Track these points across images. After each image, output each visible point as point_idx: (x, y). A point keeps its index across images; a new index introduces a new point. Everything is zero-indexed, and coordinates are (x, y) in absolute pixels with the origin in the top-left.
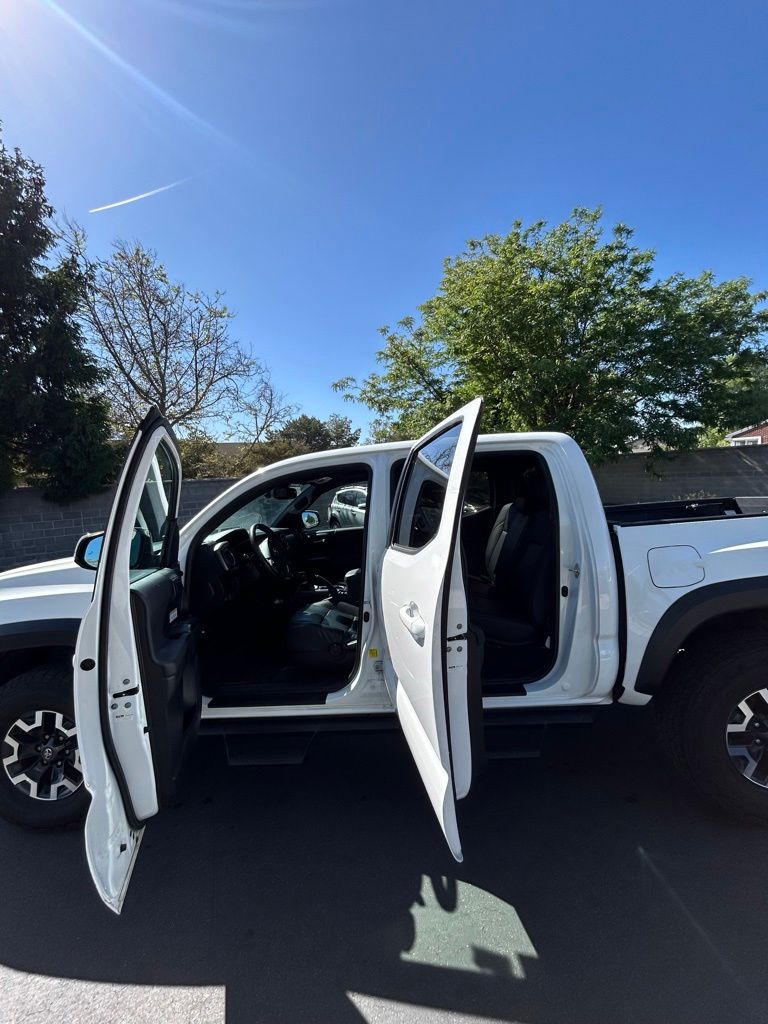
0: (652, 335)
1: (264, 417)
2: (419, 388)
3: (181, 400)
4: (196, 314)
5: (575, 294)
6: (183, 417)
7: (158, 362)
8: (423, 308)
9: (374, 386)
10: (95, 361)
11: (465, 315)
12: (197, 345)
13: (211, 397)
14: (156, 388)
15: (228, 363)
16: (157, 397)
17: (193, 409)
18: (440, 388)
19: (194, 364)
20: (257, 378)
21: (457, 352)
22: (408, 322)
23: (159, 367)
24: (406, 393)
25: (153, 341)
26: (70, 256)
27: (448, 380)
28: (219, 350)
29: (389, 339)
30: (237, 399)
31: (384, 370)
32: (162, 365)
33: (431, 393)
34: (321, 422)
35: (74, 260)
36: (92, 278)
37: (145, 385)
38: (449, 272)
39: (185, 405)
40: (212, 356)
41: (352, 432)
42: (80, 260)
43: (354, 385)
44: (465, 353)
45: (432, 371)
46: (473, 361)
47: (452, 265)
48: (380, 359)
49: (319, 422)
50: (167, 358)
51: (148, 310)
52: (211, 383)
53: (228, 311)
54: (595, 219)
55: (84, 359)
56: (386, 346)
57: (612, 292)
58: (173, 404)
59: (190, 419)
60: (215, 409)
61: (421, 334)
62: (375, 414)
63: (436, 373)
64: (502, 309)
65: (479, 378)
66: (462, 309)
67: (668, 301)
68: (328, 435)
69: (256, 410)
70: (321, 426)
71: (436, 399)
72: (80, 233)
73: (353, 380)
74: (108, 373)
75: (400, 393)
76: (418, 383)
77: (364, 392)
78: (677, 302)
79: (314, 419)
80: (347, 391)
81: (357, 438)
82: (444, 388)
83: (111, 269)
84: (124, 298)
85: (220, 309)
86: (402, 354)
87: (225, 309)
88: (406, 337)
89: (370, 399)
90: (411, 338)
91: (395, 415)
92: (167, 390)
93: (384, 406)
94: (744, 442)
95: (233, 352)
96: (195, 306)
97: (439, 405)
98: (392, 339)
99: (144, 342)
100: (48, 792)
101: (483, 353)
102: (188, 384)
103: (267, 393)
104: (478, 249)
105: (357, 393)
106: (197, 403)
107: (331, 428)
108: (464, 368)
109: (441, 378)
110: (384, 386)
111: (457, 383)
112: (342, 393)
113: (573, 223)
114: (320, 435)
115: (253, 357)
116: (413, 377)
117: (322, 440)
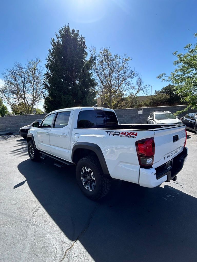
12: (118, 71)
15: (128, 74)
17: (117, 90)
28: (126, 71)
29: (178, 56)
43: (165, 76)
53: (130, 58)
56: (177, 59)
72: (95, 49)
73: (164, 74)
87: (129, 58)
95: (129, 71)
106: (119, 88)
112: (161, 79)
115: (135, 71)
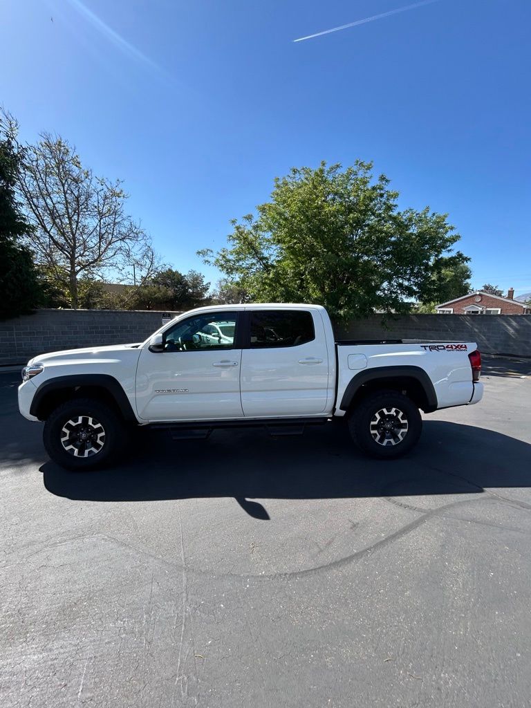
0: (393, 243)
1: (147, 270)
2: (255, 261)
3: (87, 253)
4: (102, 193)
5: (351, 215)
6: (88, 265)
7: (70, 224)
8: (259, 208)
9: (224, 257)
10: (25, 219)
11: (286, 219)
12: (101, 215)
13: (110, 253)
14: (69, 243)
15: (124, 230)
16: (69, 250)
17: (96, 260)
18: (267, 262)
19: (98, 228)
20: (143, 242)
21: (279, 241)
22: (249, 218)
23: (72, 229)
24: (244, 264)
25: (67, 208)
26: (6, 139)
27: (273, 258)
28: (117, 221)
29: (236, 227)
30: (128, 256)
31: (232, 246)
32: (74, 226)
33: (261, 264)
34: (183, 275)
35: (9, 142)
36: (23, 157)
37: (62, 240)
38: (278, 187)
39: (89, 257)
40: (112, 225)
41: (204, 284)
42: (14, 143)
43: (211, 254)
44: (284, 242)
45: (263, 251)
46: (288, 248)
47: (280, 183)
48: (230, 240)
49: (180, 275)
50: (77, 222)
51: (63, 185)
52: (110, 244)
53: (123, 193)
54: (369, 168)
55: (16, 217)
56: (234, 232)
57: (373, 214)
58: (81, 255)
59: (93, 267)
60: (111, 262)
61: (257, 227)
62: (224, 275)
63: (266, 254)
64: (308, 219)
65: (292, 260)
66: (284, 216)
67: (401, 226)
68: (186, 284)
69: (142, 265)
70: (182, 277)
71: (264, 269)
72: (14, 122)
73: (211, 251)
74: (34, 228)
75: (241, 263)
76: (254, 258)
77: (218, 260)
78: (407, 227)
79: (177, 272)
80: (206, 258)
81: (208, 289)
82: (270, 262)
83: (37, 152)
84: (46, 175)
85: (118, 191)
86: (245, 239)
87: (122, 191)
88: (248, 228)
89: (221, 266)
90: (251, 229)
91: (237, 277)
92: (77, 245)
93: (230, 271)
94: (444, 311)
95: (127, 223)
96: (101, 187)
97: (265, 275)
98: (238, 228)
99: (61, 208)
100: (83, 454)
101: (295, 243)
102: (93, 242)
103: (149, 253)
104: (297, 175)
105: (213, 260)
106: (100, 256)
107: (188, 279)
108: (283, 251)
109: (268, 256)
110: (230, 257)
111: (278, 261)
112: (202, 258)
113: (355, 168)
114: (181, 284)
115: (141, 228)
116: (250, 253)
117: (182, 288)
